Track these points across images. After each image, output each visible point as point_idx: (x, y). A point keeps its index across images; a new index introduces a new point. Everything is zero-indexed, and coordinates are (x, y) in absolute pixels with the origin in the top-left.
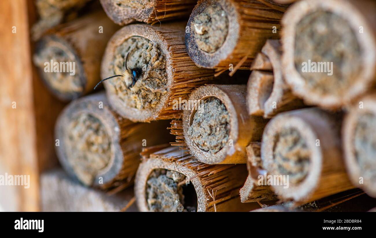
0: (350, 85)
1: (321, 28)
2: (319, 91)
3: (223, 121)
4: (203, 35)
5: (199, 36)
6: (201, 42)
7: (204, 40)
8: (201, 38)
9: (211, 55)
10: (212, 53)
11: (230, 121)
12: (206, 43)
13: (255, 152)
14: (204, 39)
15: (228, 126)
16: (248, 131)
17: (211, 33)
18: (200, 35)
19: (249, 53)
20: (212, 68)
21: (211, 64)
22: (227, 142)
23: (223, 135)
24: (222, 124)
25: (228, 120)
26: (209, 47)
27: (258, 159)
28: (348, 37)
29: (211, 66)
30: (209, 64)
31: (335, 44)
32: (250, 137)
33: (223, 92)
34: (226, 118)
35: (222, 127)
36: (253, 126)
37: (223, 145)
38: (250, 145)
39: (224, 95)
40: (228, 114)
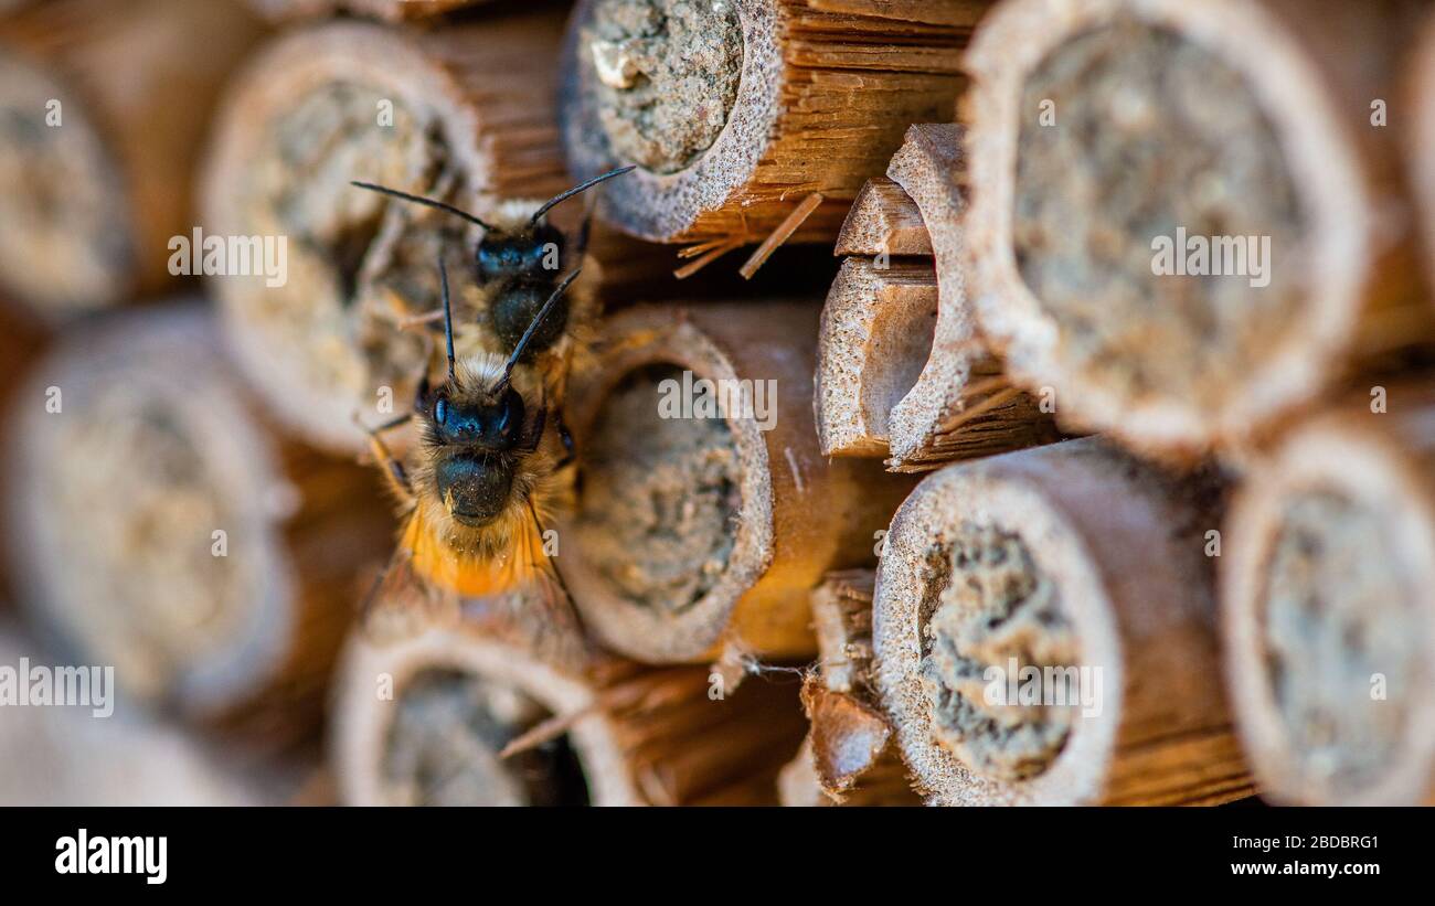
0: (1247, 364)
1: (1129, 107)
2: (1117, 380)
3: (711, 476)
4: (629, 90)
5: (612, 97)
6: (619, 123)
7: (636, 113)
8: (623, 104)
9: (662, 181)
10: (668, 173)
11: (741, 477)
12: (642, 128)
13: (848, 618)
14: (633, 108)
15: (733, 501)
16: (821, 524)
17: (662, 86)
18: (619, 90)
19: (829, 178)
20: (665, 239)
21: (663, 222)
22: (724, 570)
23: (710, 539)
24: (704, 489)
25: (733, 471)
26: (656, 147)
27: (862, 651)
28: (1244, 154)
29: (662, 233)
30: (652, 224)
31: (1191, 180)
32: (830, 548)
33: (713, 349)
34: (724, 461)
35: (707, 502)
36: (841, 500)
37: (710, 581)
38: (829, 584)
39: (718, 362)
40: (731, 445)
